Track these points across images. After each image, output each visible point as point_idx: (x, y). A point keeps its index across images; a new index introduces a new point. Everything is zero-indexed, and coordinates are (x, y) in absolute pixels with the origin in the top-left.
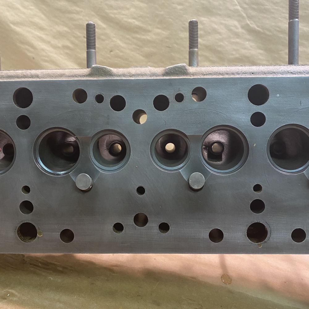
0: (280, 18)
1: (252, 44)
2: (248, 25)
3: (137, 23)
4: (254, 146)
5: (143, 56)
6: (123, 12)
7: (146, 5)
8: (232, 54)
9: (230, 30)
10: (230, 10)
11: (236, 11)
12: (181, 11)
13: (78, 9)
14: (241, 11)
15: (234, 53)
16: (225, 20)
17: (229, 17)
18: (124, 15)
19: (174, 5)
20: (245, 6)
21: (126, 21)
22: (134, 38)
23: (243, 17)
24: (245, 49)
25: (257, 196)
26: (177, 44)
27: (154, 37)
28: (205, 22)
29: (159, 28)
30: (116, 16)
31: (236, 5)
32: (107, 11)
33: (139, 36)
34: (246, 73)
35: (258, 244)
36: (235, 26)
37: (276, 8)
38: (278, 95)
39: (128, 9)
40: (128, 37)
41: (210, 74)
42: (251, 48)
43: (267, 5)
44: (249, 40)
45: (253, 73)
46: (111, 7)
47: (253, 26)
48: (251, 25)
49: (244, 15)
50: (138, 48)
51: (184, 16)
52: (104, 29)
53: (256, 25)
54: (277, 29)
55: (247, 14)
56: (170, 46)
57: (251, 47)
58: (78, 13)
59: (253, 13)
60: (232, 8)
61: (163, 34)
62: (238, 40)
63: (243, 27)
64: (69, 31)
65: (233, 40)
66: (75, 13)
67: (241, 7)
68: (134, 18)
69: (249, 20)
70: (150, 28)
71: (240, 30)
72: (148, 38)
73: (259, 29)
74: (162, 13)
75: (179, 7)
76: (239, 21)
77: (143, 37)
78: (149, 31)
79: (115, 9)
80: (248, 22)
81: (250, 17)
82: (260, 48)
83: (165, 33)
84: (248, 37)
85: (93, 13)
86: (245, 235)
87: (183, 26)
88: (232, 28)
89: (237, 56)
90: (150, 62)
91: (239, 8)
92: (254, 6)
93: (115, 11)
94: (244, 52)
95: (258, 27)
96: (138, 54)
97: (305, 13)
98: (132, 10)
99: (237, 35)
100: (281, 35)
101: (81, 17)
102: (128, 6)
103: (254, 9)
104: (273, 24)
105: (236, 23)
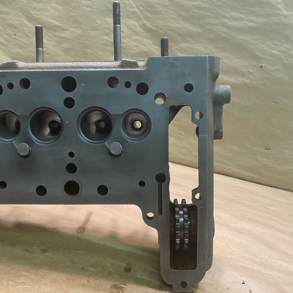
0: (169, 19)
1: (150, 41)
2: (145, 24)
3: (56, 23)
4: (67, 123)
5: (63, 51)
6: (44, 13)
7: (62, 7)
8: (134, 50)
9: (131, 29)
10: (130, 12)
11: (135, 13)
12: (90, 13)
13: (8, 10)
14: (138, 13)
15: (135, 49)
16: (126, 20)
17: (129, 18)
18: (45, 15)
19: (83, 8)
20: (142, 8)
21: (46, 21)
22: (54, 36)
23: (141, 18)
24: (144, 45)
25: (71, 160)
26: (88, 41)
27: (70, 35)
28: (109, 22)
29: (73, 27)
30: (39, 16)
31: (134, 7)
32: (32, 12)
33: (58, 34)
34: (60, 68)
35: (73, 197)
36: (134, 26)
37: (166, 10)
38: (83, 85)
39: (48, 11)
40: (49, 34)
41: (34, 68)
42: (148, 45)
43: (159, 8)
44: (147, 38)
45: (65, 68)
46: (34, 8)
47: (149, 25)
48: (147, 25)
49: (141, 16)
50: (58, 44)
51: (92, 17)
52: (30, 27)
53: (151, 25)
54: (168, 28)
55: (143, 16)
56: (83, 43)
57: (149, 43)
58: (8, 13)
59: (149, 15)
60: (131, 10)
61: (77, 32)
62: (138, 38)
63: (141, 27)
64: (3, 29)
65: (134, 38)
66: (6, 14)
67: (138, 9)
68: (54, 19)
69: (145, 20)
70: (66, 27)
71: (139, 29)
72: (66, 36)
73: (154, 28)
74: (75, 14)
75: (88, 9)
76: (138, 21)
77: (61, 35)
78: (66, 30)
79: (38, 11)
80: (145, 22)
81: (146, 18)
82: (155, 45)
83: (78, 32)
84: (145, 34)
85: (20, 14)
86: (63, 190)
87: (92, 25)
88: (132, 27)
89: (138, 51)
90: (68, 56)
91: (137, 10)
92: (149, 9)
93: (38, 12)
94: (143, 48)
95: (153, 26)
96: (58, 49)
97: (189, 14)
98: (52, 11)
99: (137, 33)
100: (171, 34)
101: (11, 17)
102: (48, 8)
103: (149, 11)
104: (165, 24)
105: (135, 23)
